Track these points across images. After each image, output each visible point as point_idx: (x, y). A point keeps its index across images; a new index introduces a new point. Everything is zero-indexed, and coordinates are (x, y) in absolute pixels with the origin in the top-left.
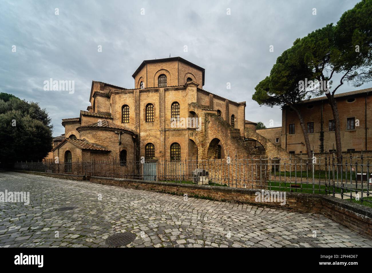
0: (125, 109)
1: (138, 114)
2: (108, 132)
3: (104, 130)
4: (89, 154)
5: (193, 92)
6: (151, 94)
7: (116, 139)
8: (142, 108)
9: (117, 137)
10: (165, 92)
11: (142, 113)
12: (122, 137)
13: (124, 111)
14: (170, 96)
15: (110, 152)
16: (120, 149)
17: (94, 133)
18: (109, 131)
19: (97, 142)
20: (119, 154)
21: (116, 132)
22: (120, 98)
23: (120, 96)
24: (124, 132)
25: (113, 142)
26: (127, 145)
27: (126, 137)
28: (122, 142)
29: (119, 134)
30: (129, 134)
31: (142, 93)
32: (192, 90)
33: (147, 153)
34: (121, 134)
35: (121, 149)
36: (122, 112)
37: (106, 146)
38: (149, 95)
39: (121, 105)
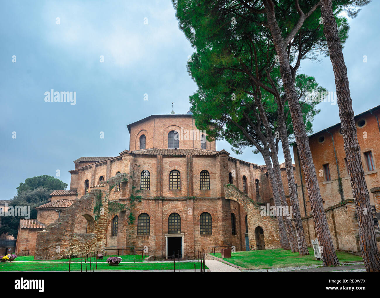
4: (27, 231)
5: (127, 161)
6: (103, 167)
9: (57, 215)
14: (115, 167)
18: (51, 210)
21: (56, 210)
23: (85, 172)
29: (58, 212)
34: (61, 211)
36: (85, 187)
37: (47, 224)
38: (101, 168)
39: (84, 180)
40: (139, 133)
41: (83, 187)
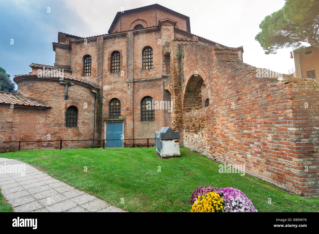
0: (87, 60)
1: (100, 64)
2: (49, 83)
3: (44, 81)
5: (169, 32)
6: (117, 40)
7: (61, 91)
8: (107, 56)
9: (63, 89)
10: (134, 37)
11: (106, 63)
12: (71, 89)
13: (85, 62)
14: (141, 40)
15: (50, 108)
16: (66, 105)
17: (31, 84)
18: (51, 81)
19: (32, 95)
20: (64, 111)
21: (61, 83)
22: (82, 48)
24: (74, 83)
25: (57, 96)
26: (79, 100)
27: (77, 90)
28: (71, 96)
29: (66, 86)
30: (83, 86)
31: (107, 40)
32: (167, 29)
33: (112, 111)
34: (70, 85)
35: (69, 105)
36: (83, 63)
37: (45, 101)
38: (115, 41)
39: (82, 55)
40: (133, 22)
41: (81, 63)
